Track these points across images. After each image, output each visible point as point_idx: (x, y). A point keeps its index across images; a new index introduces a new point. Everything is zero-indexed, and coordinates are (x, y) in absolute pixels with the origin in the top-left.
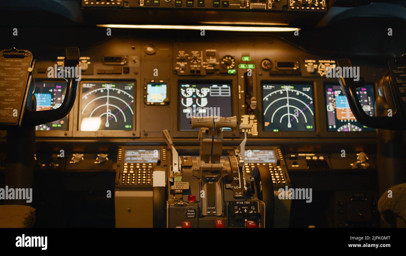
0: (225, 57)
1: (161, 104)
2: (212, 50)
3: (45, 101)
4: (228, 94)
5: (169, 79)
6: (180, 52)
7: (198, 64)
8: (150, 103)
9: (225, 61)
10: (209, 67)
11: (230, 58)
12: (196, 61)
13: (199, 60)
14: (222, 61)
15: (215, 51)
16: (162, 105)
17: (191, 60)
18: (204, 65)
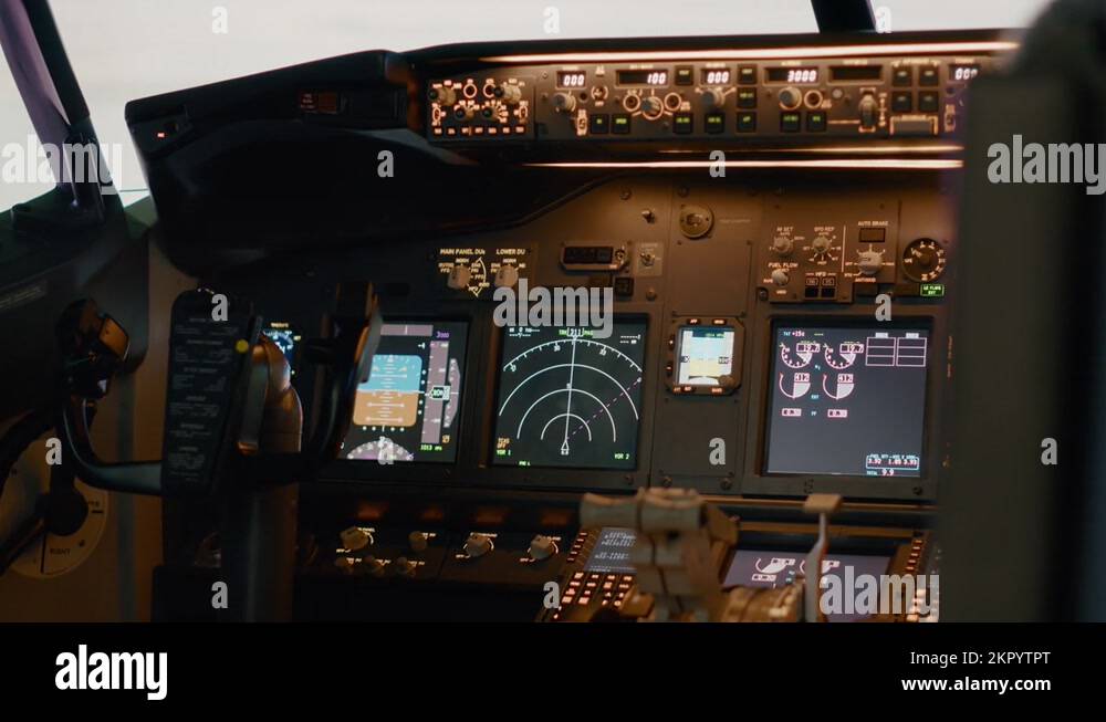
0: (915, 244)
1: (714, 390)
2: (875, 223)
3: (405, 376)
4: (921, 361)
5: (744, 315)
6: (779, 229)
7: (831, 266)
8: (683, 387)
9: (915, 257)
10: (862, 276)
11: (931, 247)
12: (826, 257)
13: (834, 253)
14: (907, 254)
15: (884, 223)
16: (717, 395)
17: (811, 253)
18: (848, 269)
